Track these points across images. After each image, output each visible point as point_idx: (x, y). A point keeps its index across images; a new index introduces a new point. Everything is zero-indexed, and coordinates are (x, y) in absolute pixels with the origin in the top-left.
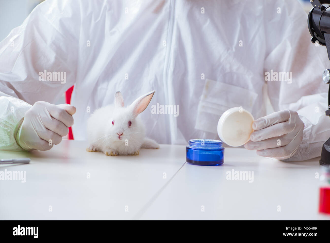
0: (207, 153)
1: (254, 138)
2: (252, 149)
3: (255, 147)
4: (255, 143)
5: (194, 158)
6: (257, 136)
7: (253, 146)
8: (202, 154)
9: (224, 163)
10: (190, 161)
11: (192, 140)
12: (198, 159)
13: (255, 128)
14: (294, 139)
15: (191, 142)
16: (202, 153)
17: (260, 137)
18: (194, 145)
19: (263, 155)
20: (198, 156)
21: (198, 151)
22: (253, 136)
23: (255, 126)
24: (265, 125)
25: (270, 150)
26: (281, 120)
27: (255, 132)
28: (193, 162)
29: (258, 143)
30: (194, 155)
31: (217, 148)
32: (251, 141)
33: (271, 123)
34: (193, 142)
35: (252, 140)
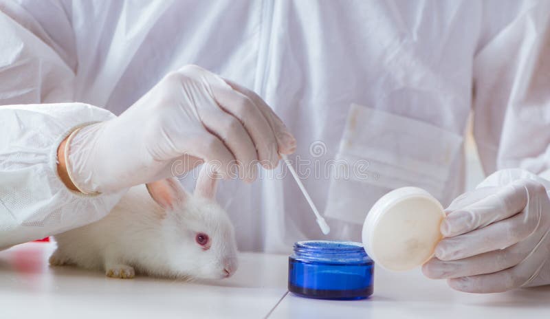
0: (336, 271)
1: (444, 254)
2: (440, 277)
3: (445, 273)
4: (445, 264)
5: (305, 284)
6: (451, 250)
7: (440, 270)
8: (325, 274)
9: (372, 295)
10: (296, 288)
11: (300, 243)
12: (315, 285)
13: (445, 234)
14: (535, 251)
15: (299, 247)
16: (323, 272)
17: (457, 253)
18: (307, 254)
19: (464, 289)
20: (316, 278)
21: (316, 266)
22: (442, 249)
23: (447, 228)
24: (470, 226)
25: (479, 279)
26: (507, 214)
27: (447, 241)
28: (305, 292)
29: (453, 265)
30: (306, 275)
31: (358, 260)
32: (436, 258)
33: (482, 223)
34: (304, 248)
35: (439, 258)
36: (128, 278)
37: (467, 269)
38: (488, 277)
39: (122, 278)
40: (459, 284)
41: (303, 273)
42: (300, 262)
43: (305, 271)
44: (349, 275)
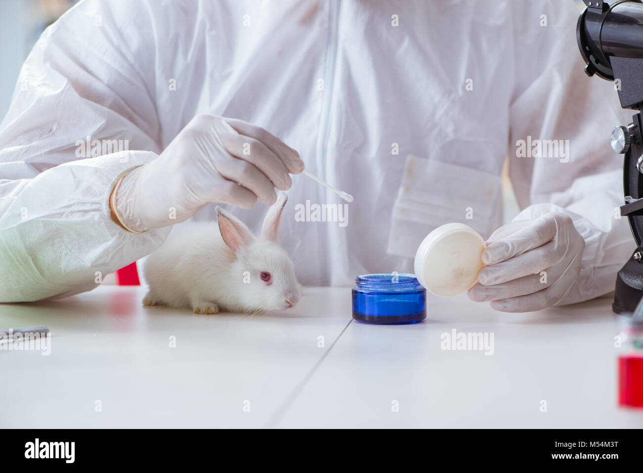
0: (394, 300)
1: (485, 280)
2: (483, 300)
3: (488, 296)
4: (487, 289)
5: (367, 312)
6: (492, 276)
7: (483, 294)
8: (384, 302)
9: (425, 319)
10: (359, 316)
11: (361, 277)
12: (376, 313)
13: (487, 262)
14: (565, 274)
15: (360, 280)
16: (382, 300)
17: (497, 278)
18: (367, 286)
19: (505, 310)
20: (376, 307)
21: (376, 296)
22: (484, 276)
23: (487, 257)
24: (507, 255)
25: (517, 300)
26: (539, 243)
27: (489, 268)
28: (367, 319)
29: (495, 289)
30: (367, 304)
31: (412, 289)
32: (480, 284)
33: (518, 252)
34: (365, 280)
35: (482, 283)
36: (213, 314)
37: (506, 292)
38: (525, 298)
39: (208, 314)
40: (500, 305)
41: (365, 302)
42: (362, 293)
43: (367, 301)
44: (405, 303)
